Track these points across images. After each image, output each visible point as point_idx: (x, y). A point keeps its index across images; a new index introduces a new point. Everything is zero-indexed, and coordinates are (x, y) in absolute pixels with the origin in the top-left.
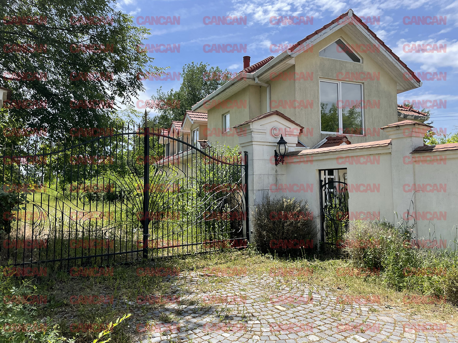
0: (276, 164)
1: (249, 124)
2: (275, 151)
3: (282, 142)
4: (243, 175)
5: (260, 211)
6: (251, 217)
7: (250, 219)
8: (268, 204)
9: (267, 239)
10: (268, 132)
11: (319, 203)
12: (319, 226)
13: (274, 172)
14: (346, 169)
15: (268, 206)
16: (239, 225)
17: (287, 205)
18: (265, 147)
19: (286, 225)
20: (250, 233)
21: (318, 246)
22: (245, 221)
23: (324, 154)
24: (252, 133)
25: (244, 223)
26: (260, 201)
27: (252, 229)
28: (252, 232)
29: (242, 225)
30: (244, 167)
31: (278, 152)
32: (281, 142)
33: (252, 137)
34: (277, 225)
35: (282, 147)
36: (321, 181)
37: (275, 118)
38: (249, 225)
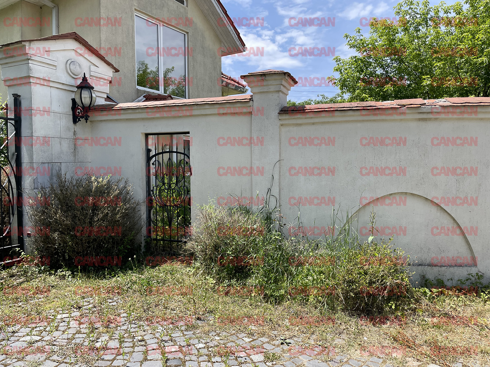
0: (75, 121)
1: (23, 43)
2: (74, 100)
3: (85, 85)
4: (12, 135)
6: (27, 210)
7: (25, 213)
8: (62, 185)
9: (60, 244)
10: (61, 66)
11: (145, 183)
12: (144, 216)
13: (70, 134)
14: (188, 133)
15: (61, 191)
16: (3, 223)
18: (54, 91)
19: (96, 219)
21: (143, 245)
22: (16, 216)
24: (30, 61)
25: (14, 219)
26: (44, 180)
29: (10, 224)
30: (13, 122)
31: (78, 100)
33: (29, 69)
34: (79, 220)
35: (85, 94)
36: (149, 151)
37: (72, 44)
38: (24, 223)
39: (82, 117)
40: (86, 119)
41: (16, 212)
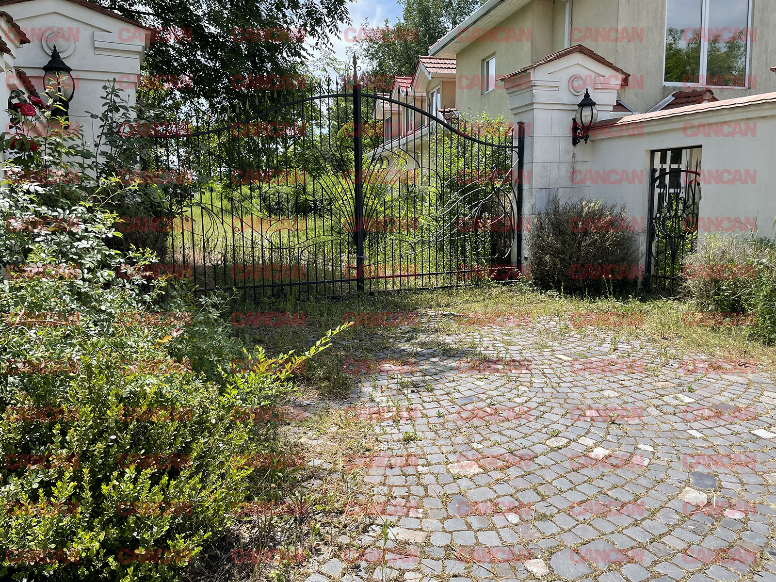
0: (575, 143)
1: (528, 71)
2: (574, 120)
3: (587, 102)
4: (515, 163)
5: (541, 223)
6: (526, 235)
7: (523, 238)
8: (556, 211)
9: (551, 267)
10: (564, 85)
11: (646, 209)
12: (643, 248)
13: (569, 158)
14: (701, 146)
15: (554, 215)
16: (505, 246)
17: (588, 213)
18: (556, 113)
19: (584, 244)
20: (523, 259)
21: (640, 281)
22: (516, 240)
23: (662, 122)
24: (534, 88)
25: (514, 243)
26: (542, 207)
27: (526, 252)
28: (526, 258)
29: (511, 247)
30: (517, 150)
31: (578, 121)
32: (584, 102)
33: (533, 96)
34: (569, 244)
35: (587, 112)
36: (653, 171)
37: (577, 58)
38: (522, 247)
39: (582, 138)
40: (586, 140)
41: (516, 237)
